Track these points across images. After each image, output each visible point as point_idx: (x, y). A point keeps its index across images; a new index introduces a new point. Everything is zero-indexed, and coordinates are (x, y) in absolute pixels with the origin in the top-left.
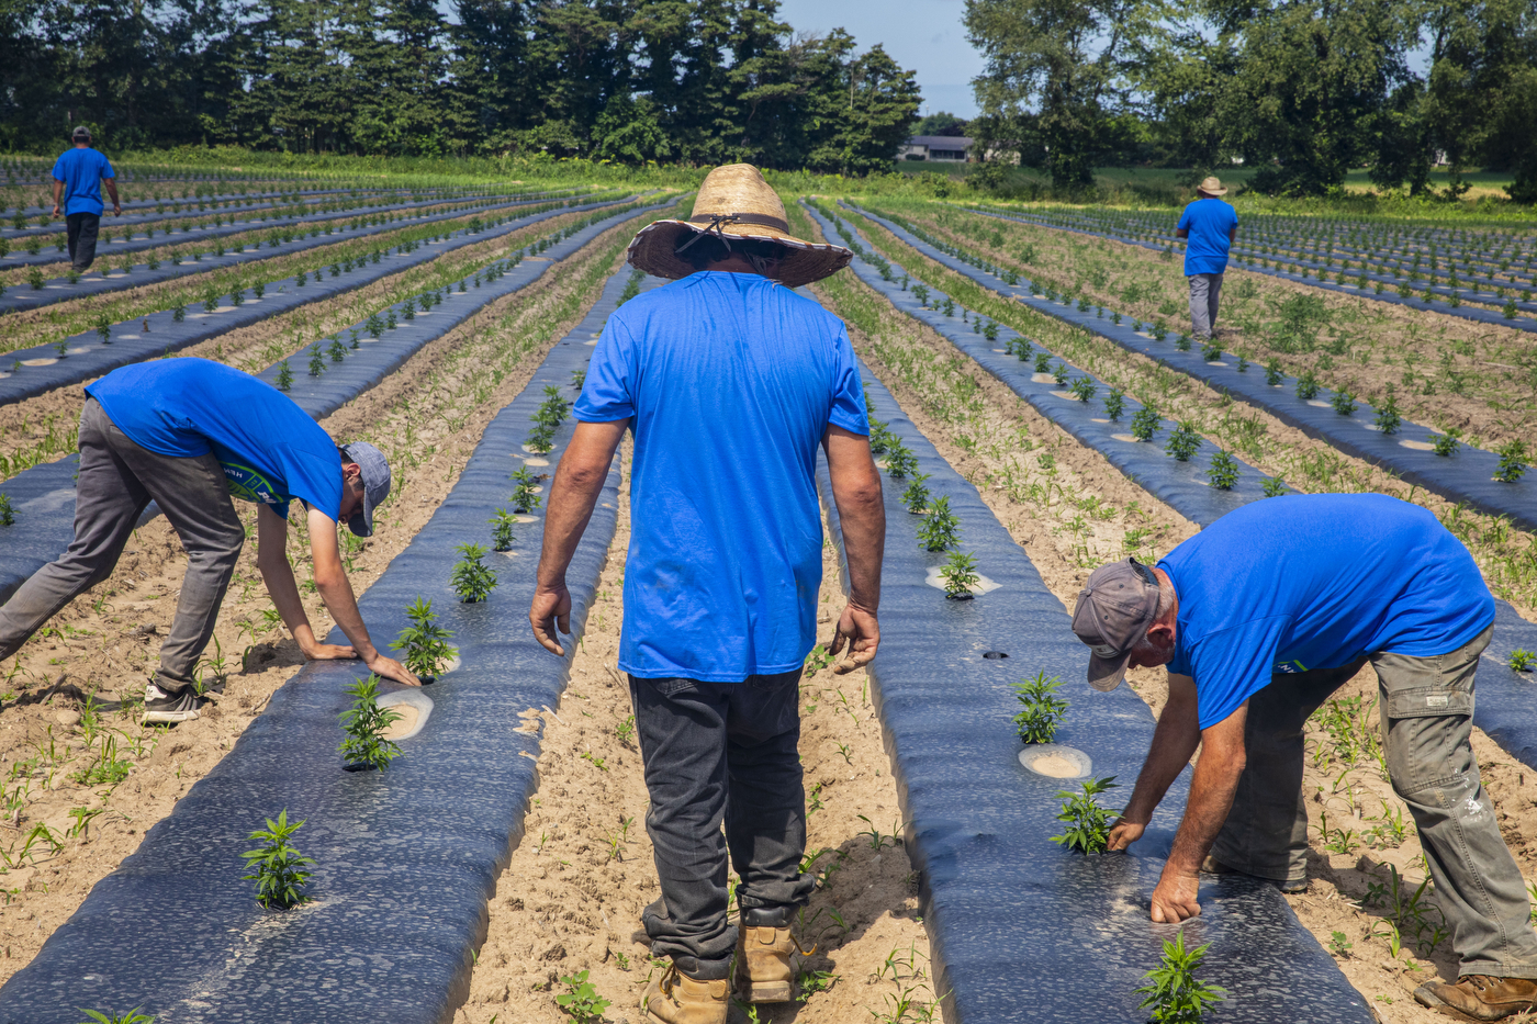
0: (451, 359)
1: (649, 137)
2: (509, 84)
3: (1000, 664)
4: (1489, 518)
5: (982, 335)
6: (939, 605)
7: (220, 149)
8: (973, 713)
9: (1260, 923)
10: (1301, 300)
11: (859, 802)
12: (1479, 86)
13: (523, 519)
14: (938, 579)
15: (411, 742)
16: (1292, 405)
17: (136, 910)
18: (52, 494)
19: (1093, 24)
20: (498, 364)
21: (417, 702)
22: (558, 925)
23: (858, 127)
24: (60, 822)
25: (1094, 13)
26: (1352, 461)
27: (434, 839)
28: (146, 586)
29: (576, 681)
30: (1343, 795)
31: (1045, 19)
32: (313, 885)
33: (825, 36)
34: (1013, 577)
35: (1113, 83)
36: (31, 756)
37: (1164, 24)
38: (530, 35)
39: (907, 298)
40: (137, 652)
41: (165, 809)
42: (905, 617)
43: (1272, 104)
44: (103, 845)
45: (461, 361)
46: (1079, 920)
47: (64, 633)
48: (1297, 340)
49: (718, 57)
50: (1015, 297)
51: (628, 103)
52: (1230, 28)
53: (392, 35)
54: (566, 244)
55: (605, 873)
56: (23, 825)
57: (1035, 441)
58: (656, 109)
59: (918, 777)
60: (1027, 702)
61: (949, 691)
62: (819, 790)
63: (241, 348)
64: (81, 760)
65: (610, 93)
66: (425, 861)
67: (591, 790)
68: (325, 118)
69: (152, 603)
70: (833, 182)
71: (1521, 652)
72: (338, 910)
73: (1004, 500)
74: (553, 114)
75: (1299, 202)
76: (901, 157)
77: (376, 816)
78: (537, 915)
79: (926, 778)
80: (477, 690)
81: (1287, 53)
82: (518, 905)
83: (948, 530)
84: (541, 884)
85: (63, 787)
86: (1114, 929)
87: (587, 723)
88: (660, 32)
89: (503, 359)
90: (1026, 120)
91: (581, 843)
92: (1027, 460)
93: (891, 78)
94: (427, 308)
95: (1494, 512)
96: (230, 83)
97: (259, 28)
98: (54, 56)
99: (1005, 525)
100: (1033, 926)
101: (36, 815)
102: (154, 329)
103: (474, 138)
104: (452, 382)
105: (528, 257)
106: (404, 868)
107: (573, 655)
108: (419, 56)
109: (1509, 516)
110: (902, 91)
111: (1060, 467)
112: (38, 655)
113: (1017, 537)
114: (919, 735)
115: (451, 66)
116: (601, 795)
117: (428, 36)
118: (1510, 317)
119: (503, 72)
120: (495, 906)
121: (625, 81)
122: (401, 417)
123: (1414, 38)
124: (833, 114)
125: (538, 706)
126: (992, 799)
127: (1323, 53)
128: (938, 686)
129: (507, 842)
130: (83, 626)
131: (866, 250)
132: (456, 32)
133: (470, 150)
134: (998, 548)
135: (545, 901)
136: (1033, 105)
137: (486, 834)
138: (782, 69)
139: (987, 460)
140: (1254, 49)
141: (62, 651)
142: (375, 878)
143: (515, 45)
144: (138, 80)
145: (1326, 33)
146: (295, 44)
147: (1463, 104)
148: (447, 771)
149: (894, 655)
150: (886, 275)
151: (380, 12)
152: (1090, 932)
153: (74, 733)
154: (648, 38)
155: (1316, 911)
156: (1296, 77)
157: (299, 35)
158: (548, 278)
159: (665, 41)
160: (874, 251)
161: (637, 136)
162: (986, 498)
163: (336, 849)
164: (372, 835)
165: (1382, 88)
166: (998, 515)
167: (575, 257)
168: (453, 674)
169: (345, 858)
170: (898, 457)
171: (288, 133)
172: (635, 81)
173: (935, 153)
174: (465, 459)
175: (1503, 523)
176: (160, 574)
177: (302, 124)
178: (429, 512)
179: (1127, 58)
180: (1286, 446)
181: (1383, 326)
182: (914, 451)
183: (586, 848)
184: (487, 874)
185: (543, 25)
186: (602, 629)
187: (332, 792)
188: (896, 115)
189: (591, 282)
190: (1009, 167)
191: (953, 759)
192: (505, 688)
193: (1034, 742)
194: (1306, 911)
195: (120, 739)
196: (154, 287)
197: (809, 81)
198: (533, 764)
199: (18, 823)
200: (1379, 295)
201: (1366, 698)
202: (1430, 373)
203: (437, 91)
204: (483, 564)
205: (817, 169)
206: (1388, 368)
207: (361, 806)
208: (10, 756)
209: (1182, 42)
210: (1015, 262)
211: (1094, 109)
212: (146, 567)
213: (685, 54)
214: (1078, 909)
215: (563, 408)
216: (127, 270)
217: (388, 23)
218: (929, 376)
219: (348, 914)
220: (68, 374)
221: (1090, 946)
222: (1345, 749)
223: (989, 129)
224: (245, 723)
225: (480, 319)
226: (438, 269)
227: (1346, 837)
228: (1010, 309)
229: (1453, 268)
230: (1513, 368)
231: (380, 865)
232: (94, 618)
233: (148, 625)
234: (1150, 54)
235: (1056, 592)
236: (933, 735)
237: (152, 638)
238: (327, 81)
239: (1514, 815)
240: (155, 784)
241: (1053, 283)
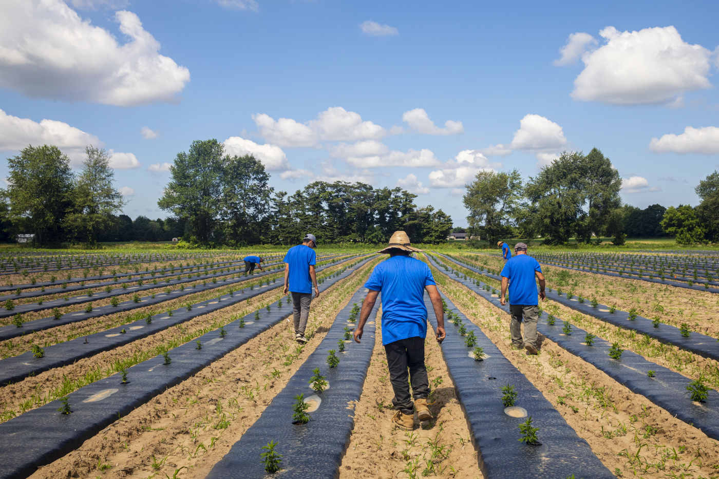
0: (327, 297)
1: (380, 236)
2: (342, 224)
3: (494, 381)
4: (629, 331)
5: (475, 285)
6: (473, 363)
7: (266, 245)
8: (488, 397)
9: (591, 466)
10: (563, 272)
11: (455, 428)
12: (602, 214)
13: (347, 341)
14: (472, 355)
15: (314, 413)
16: (566, 301)
17: (227, 474)
18: (213, 340)
19: (498, 201)
20: (340, 298)
21: (317, 399)
22: (362, 475)
23: (436, 231)
24: (207, 442)
25: (498, 198)
26: (586, 316)
27: (321, 446)
28: (238, 366)
29: (365, 391)
30: (604, 418)
31: (485, 201)
32: (282, 464)
33: (426, 207)
34: (494, 354)
35: (504, 216)
36: (201, 420)
37: (517, 200)
38: (347, 211)
39: (453, 275)
40: (234, 386)
41: (238, 438)
42: (464, 367)
43: (547, 221)
44: (219, 451)
45: (329, 297)
46: (532, 466)
47: (214, 381)
48: (564, 283)
49: (397, 214)
50: (483, 274)
51: (373, 227)
52: (534, 201)
53: (310, 213)
54: (358, 265)
55: (376, 455)
56: (197, 443)
57: (494, 314)
58: (381, 229)
59: (473, 420)
60: (505, 393)
61: (480, 390)
62: (442, 424)
63: (269, 297)
64: (215, 421)
65: (369, 225)
66: (319, 454)
67: (371, 427)
68: (293, 236)
69: (240, 371)
70: (430, 246)
71: (651, 371)
72: (291, 472)
73: (488, 331)
74: (354, 232)
75: (557, 247)
76: (448, 239)
77: (303, 439)
78: (355, 471)
79: (476, 419)
80: (335, 395)
81: (550, 207)
82: (349, 468)
83: (473, 340)
84: (356, 460)
85: (210, 430)
86: (544, 467)
87: (369, 405)
88: (381, 209)
89: (341, 296)
90: (481, 228)
91: (368, 445)
92: (493, 319)
93: (444, 218)
94: (320, 283)
95: (631, 329)
96: (268, 228)
97: (276, 213)
98: (223, 223)
99: (489, 338)
100: (517, 470)
101: (200, 439)
102: (245, 293)
103: (333, 239)
104: (327, 304)
105: (348, 269)
106: (312, 457)
107: (364, 383)
108: (317, 218)
109: (635, 330)
110: (447, 221)
111: (502, 320)
112: (206, 388)
113: (493, 342)
114: (472, 405)
115: (326, 220)
116: (374, 428)
117: (320, 213)
118: (621, 275)
119: (340, 221)
120: (342, 469)
121: (372, 222)
122: (313, 314)
123: (584, 202)
124: (429, 228)
125: (353, 400)
126: (498, 426)
127: (560, 207)
128: (476, 389)
129: (345, 446)
130: (219, 379)
131: (441, 263)
132: (327, 211)
133: (332, 242)
134: (488, 345)
135: (357, 466)
136: (483, 223)
137: (338, 444)
138: (415, 216)
139: (481, 319)
140: (542, 206)
141: (213, 387)
142: (303, 461)
143: (343, 214)
144: (244, 228)
145: (560, 201)
146: (284, 216)
147: (598, 220)
148: (326, 422)
149: (461, 380)
150: (447, 269)
151: (307, 207)
152: (536, 470)
153: (214, 412)
154: (378, 210)
155: (607, 460)
156: (553, 213)
157: (286, 214)
158: (353, 274)
159: (383, 211)
160: (443, 263)
161: (376, 236)
162: (483, 330)
163: (290, 450)
164: (302, 445)
165: (576, 216)
166: (487, 335)
167: (361, 268)
168: (327, 390)
169: (293, 454)
170: (456, 319)
171: (283, 240)
172: (375, 222)
173: (457, 238)
174: (331, 325)
175: (633, 332)
176: (243, 362)
177: (287, 237)
178: (320, 341)
179: (507, 210)
180: (566, 312)
181: (586, 278)
182: (461, 318)
183: (370, 447)
184: (338, 459)
185: (350, 208)
186: (372, 374)
187: (290, 431)
188: (446, 228)
189: (365, 275)
190: (477, 241)
191: (484, 413)
192: (343, 394)
193: (508, 406)
194: (604, 461)
195: (227, 414)
196: (246, 281)
197: (422, 220)
198: (352, 419)
199: (195, 443)
200: (583, 270)
201: (606, 387)
202: (602, 290)
203: (322, 227)
204: (336, 356)
205: (425, 243)
206: (590, 289)
207: (299, 435)
208: (195, 421)
209: (523, 205)
210: (482, 265)
211: (499, 223)
212: (239, 360)
213: (388, 214)
214: (531, 462)
215: (358, 309)
216: (239, 277)
217: (309, 210)
218: (461, 297)
219: (294, 474)
220: (220, 305)
221: (537, 476)
222: (602, 403)
223: (471, 231)
224: (264, 408)
225: (334, 286)
226: (323, 273)
227: (610, 433)
228: (482, 277)
229: (602, 262)
230: (625, 288)
231: (304, 456)
232: (223, 376)
233: (238, 378)
234: (514, 209)
235: (507, 358)
236: (476, 405)
237: (239, 382)
238: (294, 226)
239: (660, 424)
240: (236, 429)
241: (494, 271)
